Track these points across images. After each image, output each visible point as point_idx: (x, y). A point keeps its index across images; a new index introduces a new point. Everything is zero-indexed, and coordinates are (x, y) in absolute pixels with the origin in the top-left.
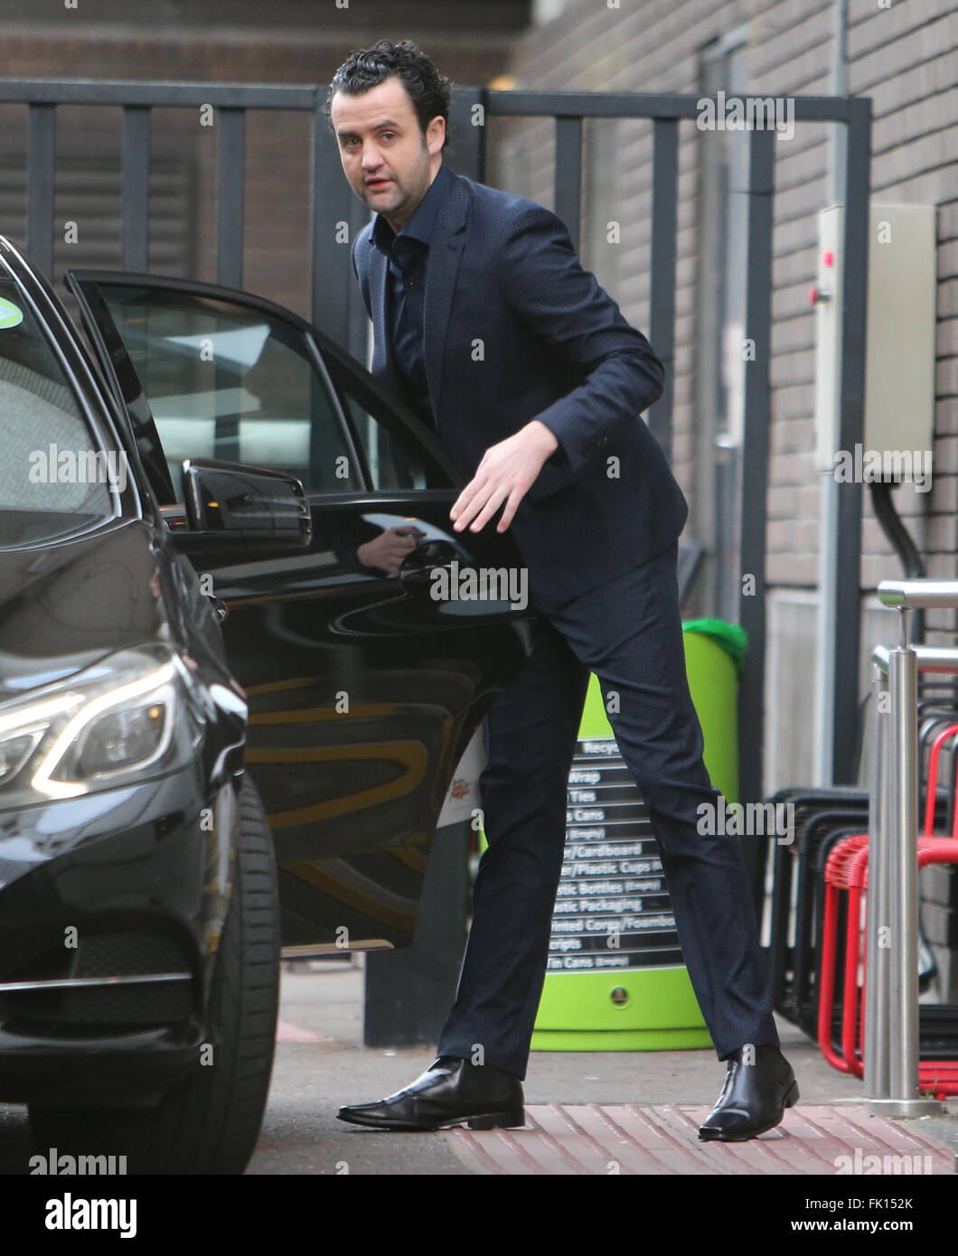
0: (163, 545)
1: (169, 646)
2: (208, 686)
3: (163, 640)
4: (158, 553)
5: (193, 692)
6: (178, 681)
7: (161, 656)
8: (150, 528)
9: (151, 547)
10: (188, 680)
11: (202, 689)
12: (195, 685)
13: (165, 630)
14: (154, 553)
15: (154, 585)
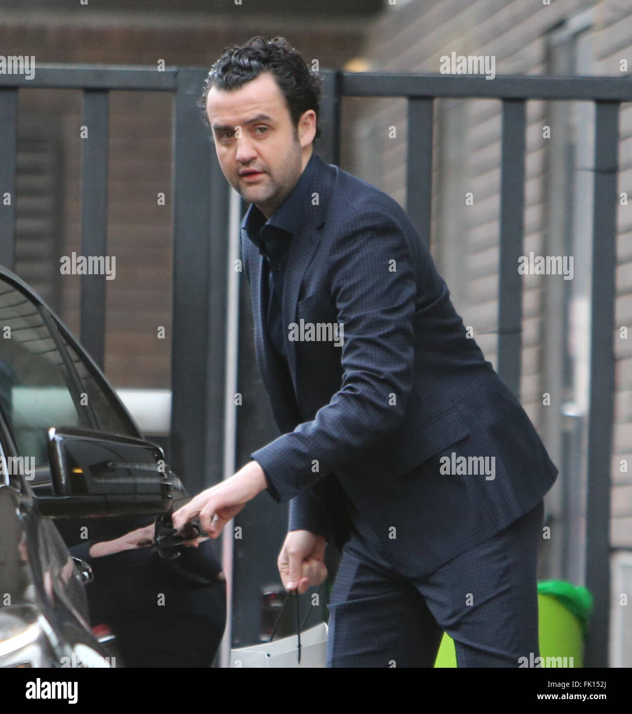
0: (29, 509)
1: (35, 607)
2: (72, 645)
3: (30, 602)
4: (24, 518)
5: (58, 651)
6: (44, 641)
7: (27, 616)
8: (18, 493)
9: (18, 512)
10: (54, 640)
11: (67, 648)
12: (61, 644)
13: (31, 592)
14: (21, 517)
15: (22, 548)
